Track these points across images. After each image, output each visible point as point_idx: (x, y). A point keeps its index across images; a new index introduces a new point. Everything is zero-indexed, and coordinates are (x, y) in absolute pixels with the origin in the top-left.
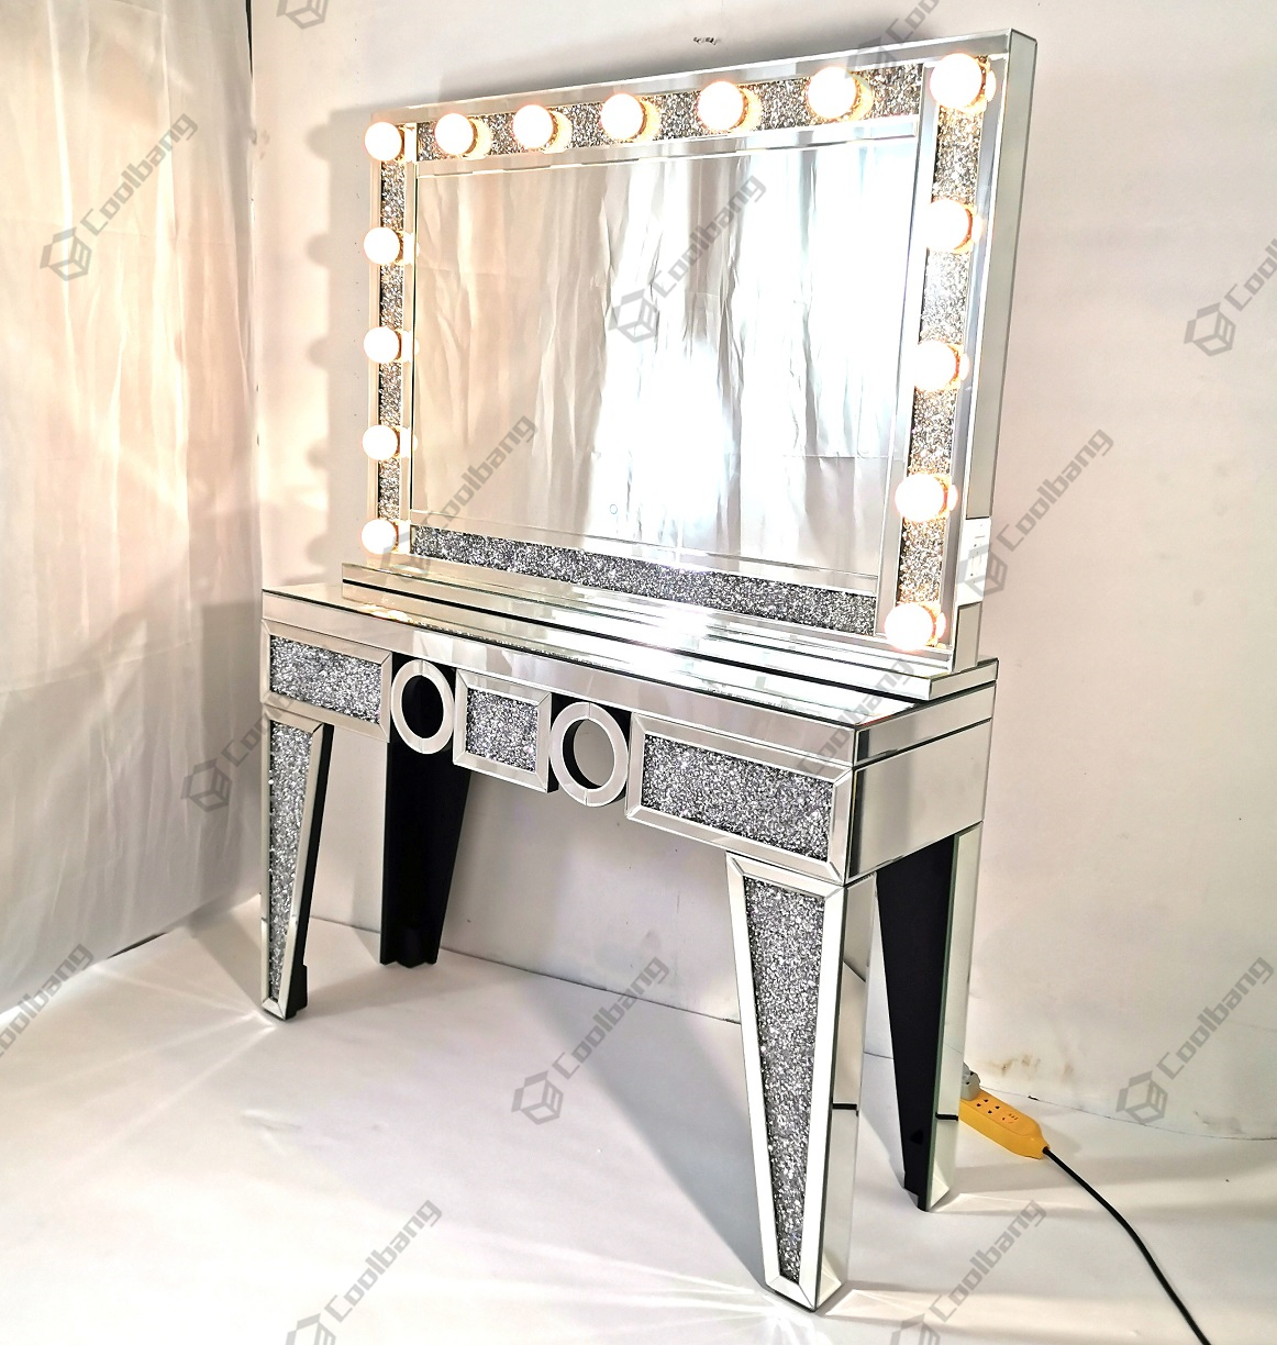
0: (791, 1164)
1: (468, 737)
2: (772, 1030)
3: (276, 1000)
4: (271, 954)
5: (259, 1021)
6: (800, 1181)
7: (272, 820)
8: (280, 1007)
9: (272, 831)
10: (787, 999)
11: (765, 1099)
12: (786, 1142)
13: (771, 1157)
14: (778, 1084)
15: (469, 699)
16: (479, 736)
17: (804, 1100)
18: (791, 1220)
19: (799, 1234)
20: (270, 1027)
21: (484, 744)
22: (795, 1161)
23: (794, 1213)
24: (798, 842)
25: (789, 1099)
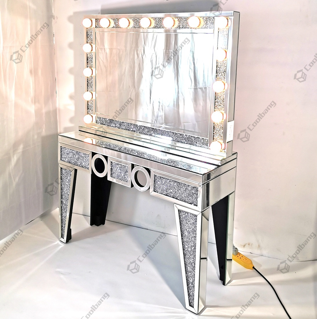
0: (191, 279)
1: (111, 173)
2: (186, 246)
3: (63, 238)
4: (62, 226)
5: (59, 244)
6: (193, 283)
7: (61, 192)
8: (65, 240)
9: (62, 195)
10: (189, 239)
11: (185, 263)
12: (190, 273)
13: (186, 277)
14: (188, 260)
15: (111, 164)
16: (114, 173)
17: (194, 263)
18: (191, 292)
19: (194, 296)
20: (62, 245)
21: (115, 175)
22: (192, 278)
23: (192, 291)
24: (190, 202)
25: (190, 263)
